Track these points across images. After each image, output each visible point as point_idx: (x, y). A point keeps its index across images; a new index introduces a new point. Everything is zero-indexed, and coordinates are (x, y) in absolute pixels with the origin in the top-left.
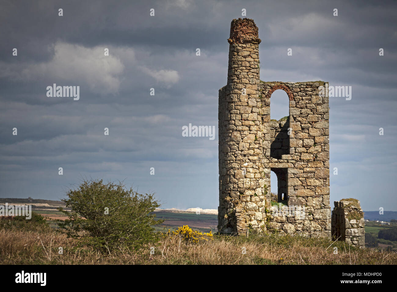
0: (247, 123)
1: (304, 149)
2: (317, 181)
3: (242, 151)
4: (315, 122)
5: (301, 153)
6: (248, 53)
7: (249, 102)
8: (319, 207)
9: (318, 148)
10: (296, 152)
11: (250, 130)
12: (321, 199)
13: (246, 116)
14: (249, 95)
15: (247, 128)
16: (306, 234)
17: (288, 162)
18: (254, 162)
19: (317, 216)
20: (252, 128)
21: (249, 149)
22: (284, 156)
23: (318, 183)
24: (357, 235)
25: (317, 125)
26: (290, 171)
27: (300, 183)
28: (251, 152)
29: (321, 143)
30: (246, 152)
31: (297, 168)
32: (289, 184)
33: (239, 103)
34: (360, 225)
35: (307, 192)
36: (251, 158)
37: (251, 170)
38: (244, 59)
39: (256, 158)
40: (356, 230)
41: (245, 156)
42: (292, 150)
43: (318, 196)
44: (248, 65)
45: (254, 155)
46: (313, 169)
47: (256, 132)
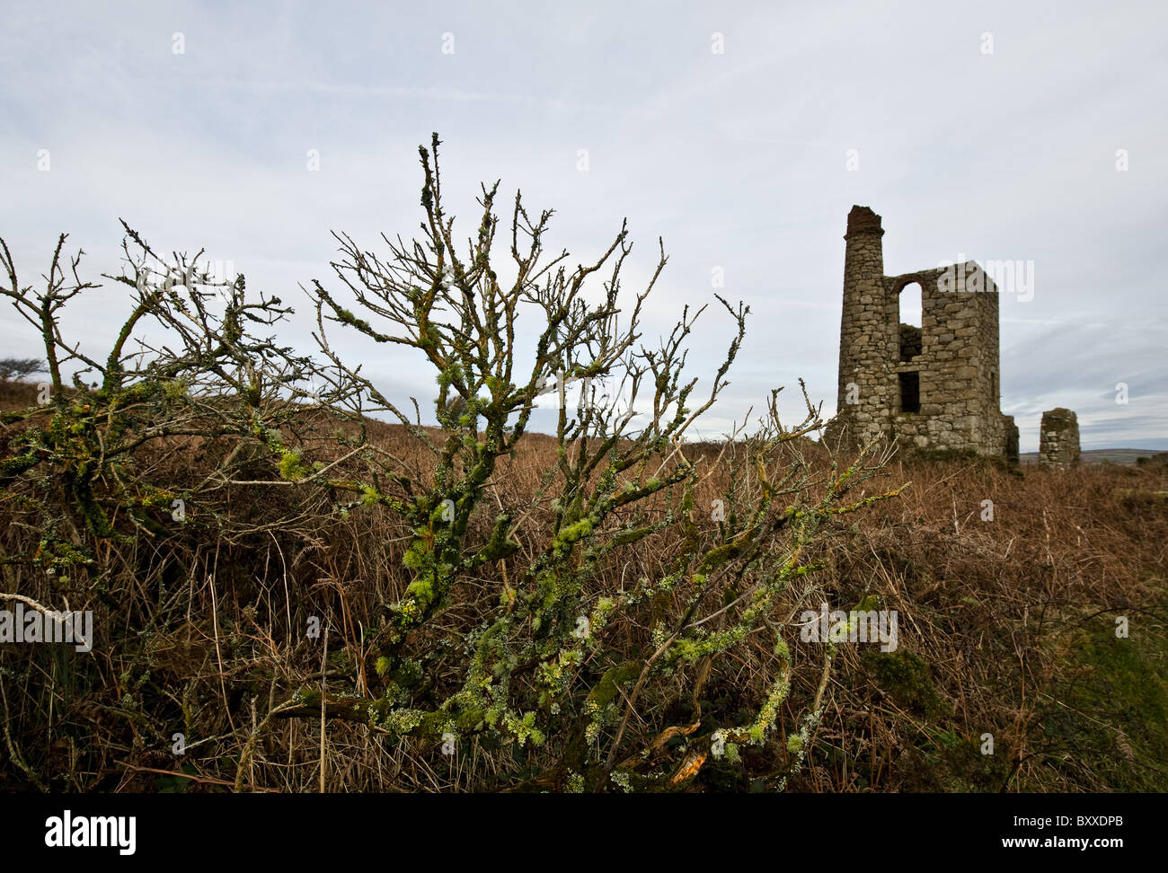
0: (858, 323)
1: (940, 347)
2: (958, 384)
3: (852, 355)
4: (956, 312)
5: (936, 352)
6: (862, 245)
7: (862, 299)
8: (960, 415)
9: (959, 343)
10: (929, 351)
11: (863, 331)
12: (963, 405)
13: (856, 316)
14: (861, 292)
15: (859, 329)
16: (943, 447)
17: (919, 364)
18: (867, 367)
19: (957, 426)
20: (865, 328)
21: (861, 352)
22: (914, 358)
23: (958, 385)
24: (1057, 449)
25: (959, 315)
26: (922, 374)
27: (935, 387)
28: (864, 355)
29: (963, 337)
30: (855, 357)
31: (930, 370)
32: (921, 389)
33: (851, 303)
34: (1062, 437)
35: (943, 397)
36: (862, 362)
37: (862, 375)
38: (856, 253)
39: (869, 362)
40: (1055, 445)
41: (855, 360)
42: (925, 349)
43: (960, 401)
44: (861, 258)
45: (867, 359)
46: (953, 370)
47: (870, 333)
